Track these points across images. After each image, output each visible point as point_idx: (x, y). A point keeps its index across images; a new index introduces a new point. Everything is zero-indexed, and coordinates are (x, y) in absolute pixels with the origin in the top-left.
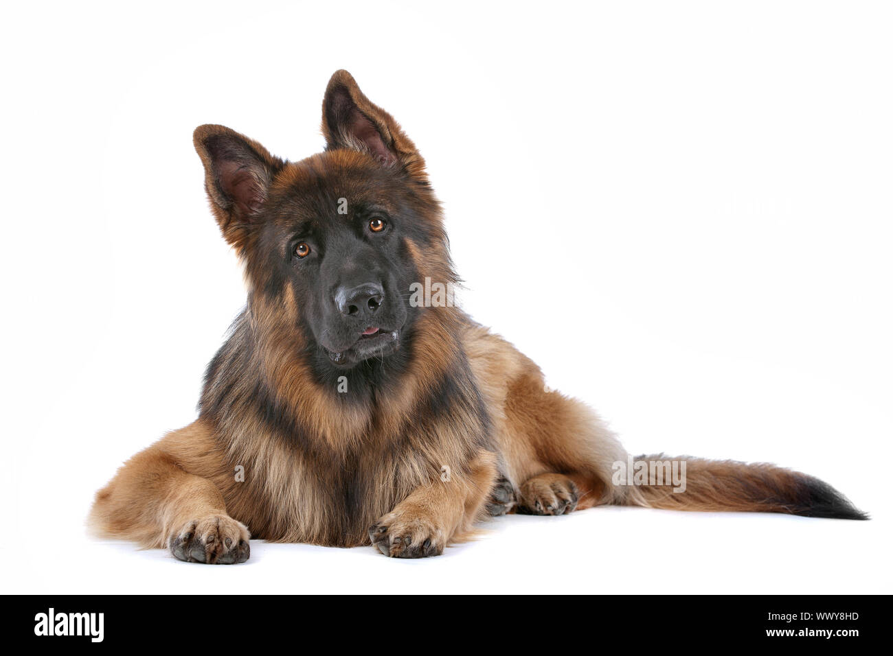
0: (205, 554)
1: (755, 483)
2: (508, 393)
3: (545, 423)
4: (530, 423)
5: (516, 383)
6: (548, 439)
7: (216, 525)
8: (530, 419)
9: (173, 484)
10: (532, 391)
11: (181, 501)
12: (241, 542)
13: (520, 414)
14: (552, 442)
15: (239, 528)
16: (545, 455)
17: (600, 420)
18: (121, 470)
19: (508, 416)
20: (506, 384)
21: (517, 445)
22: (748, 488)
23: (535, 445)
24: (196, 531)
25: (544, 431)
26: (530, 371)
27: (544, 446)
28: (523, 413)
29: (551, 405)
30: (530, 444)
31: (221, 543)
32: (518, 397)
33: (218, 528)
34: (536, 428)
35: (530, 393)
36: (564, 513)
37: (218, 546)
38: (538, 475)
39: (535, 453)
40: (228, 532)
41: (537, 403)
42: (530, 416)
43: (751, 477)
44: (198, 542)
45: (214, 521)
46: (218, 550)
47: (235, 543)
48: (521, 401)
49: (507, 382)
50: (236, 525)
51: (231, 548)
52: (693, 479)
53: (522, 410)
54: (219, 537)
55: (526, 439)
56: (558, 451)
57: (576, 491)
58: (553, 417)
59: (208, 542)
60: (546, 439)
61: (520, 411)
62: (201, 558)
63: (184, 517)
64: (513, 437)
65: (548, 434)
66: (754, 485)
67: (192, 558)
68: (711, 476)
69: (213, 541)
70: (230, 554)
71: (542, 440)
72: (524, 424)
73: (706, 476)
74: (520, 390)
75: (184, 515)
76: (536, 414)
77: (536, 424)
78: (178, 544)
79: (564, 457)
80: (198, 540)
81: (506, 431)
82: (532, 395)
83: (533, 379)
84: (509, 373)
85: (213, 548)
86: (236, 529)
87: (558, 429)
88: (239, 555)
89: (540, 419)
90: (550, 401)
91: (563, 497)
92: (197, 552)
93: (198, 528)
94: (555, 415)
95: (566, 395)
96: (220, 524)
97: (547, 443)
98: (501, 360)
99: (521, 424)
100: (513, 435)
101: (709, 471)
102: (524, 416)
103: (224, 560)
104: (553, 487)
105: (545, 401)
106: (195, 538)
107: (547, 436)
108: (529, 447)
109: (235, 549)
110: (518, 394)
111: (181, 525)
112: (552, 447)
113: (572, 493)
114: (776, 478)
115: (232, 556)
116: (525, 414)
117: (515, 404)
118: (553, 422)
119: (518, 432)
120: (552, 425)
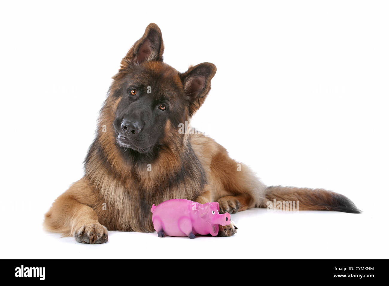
0: (89, 240)
1: (315, 197)
2: (212, 161)
3: (228, 174)
4: (222, 173)
5: (216, 156)
6: (230, 180)
7: (93, 227)
8: (222, 172)
9: (75, 209)
10: (223, 159)
11: (79, 217)
12: (104, 234)
13: (218, 169)
14: (231, 182)
15: (103, 228)
16: (228, 188)
17: (252, 172)
18: (54, 204)
19: (212, 171)
20: (211, 157)
21: (216, 183)
22: (312, 200)
23: (223, 183)
24: (85, 230)
25: (228, 177)
26: (222, 151)
27: (228, 184)
28: (219, 169)
29: (231, 166)
30: (221, 183)
31: (96, 235)
32: (217, 162)
33: (94, 229)
34: (225, 176)
35: (222, 160)
36: (232, 213)
37: (95, 236)
38: (224, 196)
39: (223, 187)
40: (98, 231)
41: (225, 165)
42: (222, 171)
43: (313, 195)
44: (86, 235)
45: (93, 226)
46: (95, 238)
47: (102, 235)
48: (218, 164)
49: (212, 156)
50: (102, 227)
51: (100, 237)
52: (291, 197)
53: (218, 168)
54: (95, 233)
55: (220, 181)
56: (234, 185)
57: (239, 204)
58: (232, 171)
59: (90, 235)
60: (228, 181)
61: (217, 168)
62: (88, 242)
63: (80, 224)
64: (214, 180)
65: (229, 178)
66: (315, 198)
67: (84, 242)
68: (298, 195)
69: (92, 235)
70: (100, 240)
71: (227, 181)
72: (219, 174)
73: (295, 195)
74: (218, 159)
75: (80, 223)
76: (225, 170)
77: (224, 174)
78: (78, 236)
79: (236, 188)
80: (86, 234)
81: (211, 177)
82: (223, 161)
83: (223, 154)
84: (212, 151)
85: (92, 238)
86: (102, 229)
87: (234, 176)
88: (104, 239)
89: (226, 172)
90: (231, 164)
91: (232, 207)
92: (86, 239)
93: (86, 229)
94: (232, 170)
95: (238, 162)
96: (95, 227)
97: (229, 182)
98: (210, 146)
99: (218, 174)
100: (214, 179)
101: (297, 193)
102: (219, 170)
103: (97, 242)
104: (228, 202)
105: (229, 164)
106: (85, 233)
107: (229, 179)
108: (221, 184)
109: (102, 238)
110: (217, 161)
111: (79, 227)
112: (231, 184)
113: (237, 205)
114: (324, 195)
115: (101, 241)
116: (220, 170)
117: (215, 165)
118: (232, 173)
119: (216, 177)
120: (231, 174)
